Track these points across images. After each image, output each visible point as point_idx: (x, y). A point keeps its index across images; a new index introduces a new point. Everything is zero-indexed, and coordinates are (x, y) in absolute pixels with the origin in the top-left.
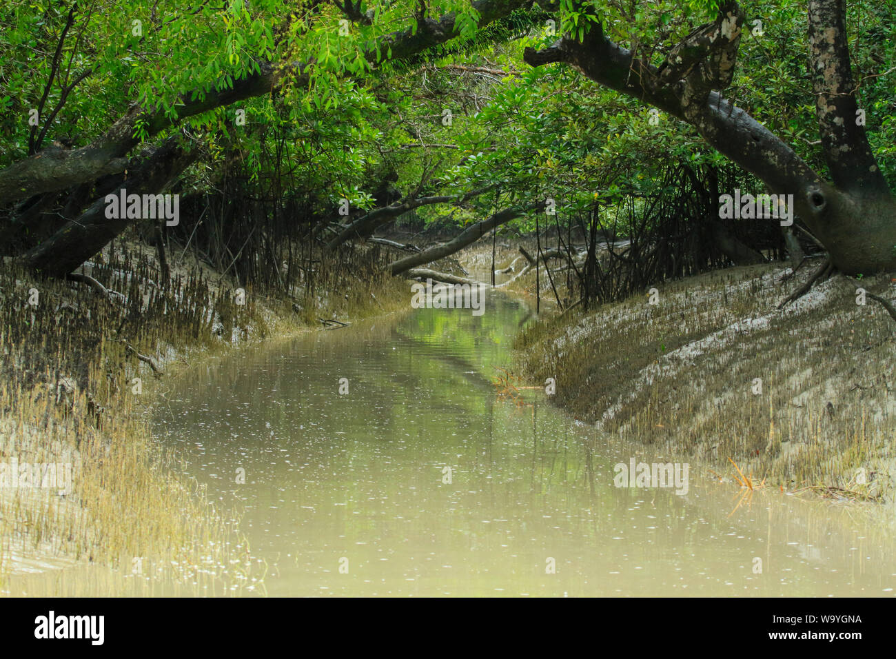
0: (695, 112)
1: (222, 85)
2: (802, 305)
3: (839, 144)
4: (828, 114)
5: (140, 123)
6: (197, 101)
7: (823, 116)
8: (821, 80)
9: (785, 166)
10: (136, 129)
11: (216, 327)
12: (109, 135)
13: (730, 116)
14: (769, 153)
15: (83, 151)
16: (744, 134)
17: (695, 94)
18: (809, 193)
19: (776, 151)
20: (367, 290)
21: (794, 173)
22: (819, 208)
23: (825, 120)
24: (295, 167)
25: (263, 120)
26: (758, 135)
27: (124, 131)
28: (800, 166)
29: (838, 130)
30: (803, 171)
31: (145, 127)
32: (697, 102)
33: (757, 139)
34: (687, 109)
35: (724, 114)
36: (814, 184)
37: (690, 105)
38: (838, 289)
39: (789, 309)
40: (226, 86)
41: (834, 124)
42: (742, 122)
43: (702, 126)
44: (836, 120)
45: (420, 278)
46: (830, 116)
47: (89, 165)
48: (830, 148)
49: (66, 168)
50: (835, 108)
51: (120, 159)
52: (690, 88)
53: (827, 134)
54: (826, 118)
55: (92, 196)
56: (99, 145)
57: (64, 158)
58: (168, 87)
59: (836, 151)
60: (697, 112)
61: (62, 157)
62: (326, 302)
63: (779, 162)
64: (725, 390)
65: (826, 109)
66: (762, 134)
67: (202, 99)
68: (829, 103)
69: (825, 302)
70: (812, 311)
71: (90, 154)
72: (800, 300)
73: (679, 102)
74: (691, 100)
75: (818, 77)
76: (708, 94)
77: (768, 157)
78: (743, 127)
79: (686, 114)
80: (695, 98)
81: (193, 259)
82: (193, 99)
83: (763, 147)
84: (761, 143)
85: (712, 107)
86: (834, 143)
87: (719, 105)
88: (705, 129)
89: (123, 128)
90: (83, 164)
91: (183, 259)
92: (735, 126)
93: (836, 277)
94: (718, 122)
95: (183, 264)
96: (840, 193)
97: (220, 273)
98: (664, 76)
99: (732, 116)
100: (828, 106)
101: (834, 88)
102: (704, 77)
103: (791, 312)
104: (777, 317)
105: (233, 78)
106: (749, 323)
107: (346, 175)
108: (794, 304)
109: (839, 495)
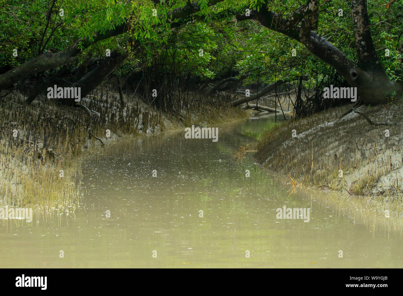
0: (304, 39)
1: (111, 28)
2: (348, 117)
3: (363, 52)
4: (359, 40)
5: (80, 43)
6: (102, 34)
7: (357, 41)
8: (356, 27)
9: (341, 61)
10: (79, 45)
11: (140, 127)
12: (69, 48)
13: (319, 41)
14: (335, 56)
15: (59, 54)
16: (325, 48)
17: (304, 32)
18: (351, 72)
19: (338, 55)
20: (218, 113)
21: (345, 64)
22: (355, 78)
23: (358, 43)
24: (182, 60)
25: (153, 41)
26: (330, 48)
27: (75, 46)
28: (347, 61)
29: (363, 47)
30: (349, 63)
31: (83, 44)
32: (305, 35)
33: (330, 50)
34: (301, 38)
35: (317, 40)
36: (353, 68)
37: (302, 37)
38: (363, 111)
39: (343, 119)
40: (112, 29)
41: (361, 44)
42: (324, 43)
43: (308, 45)
44: (362, 43)
45: (254, 108)
46: (360, 41)
47: (61, 60)
48: (360, 54)
49: (52, 61)
50: (362, 38)
51: (73, 57)
52: (302, 30)
53: (359, 48)
54: (358, 42)
55: (86, 72)
56: (65, 52)
57: (51, 57)
58: (90, 29)
59: (362, 55)
60: (305, 39)
61: (50, 56)
62: (197, 117)
63: (339, 60)
64: (306, 150)
65: (358, 38)
66: (332, 48)
67: (104, 33)
68: (359, 36)
69: (357, 116)
70: (351, 120)
71: (62, 55)
72: (348, 115)
73: (298, 35)
74: (303, 34)
75: (355, 26)
76: (310, 32)
77: (334, 57)
78: (324, 45)
79: (301, 40)
80: (304, 34)
81: (137, 99)
82: (101, 33)
83: (332, 54)
84: (331, 52)
85: (312, 37)
86: (362, 52)
87: (315, 37)
88: (309, 46)
89: (74, 45)
90: (58, 59)
91: (132, 99)
92: (321, 45)
93: (362, 106)
94: (314, 43)
95: (133, 101)
96: (364, 72)
97: (148, 105)
98: (287, 25)
99: (320, 41)
100: (359, 37)
101: (361, 30)
102: (306, 26)
103: (344, 120)
104: (338, 122)
105: (115, 25)
106: (326, 124)
107: (202, 64)
108: (345, 117)
109: (326, 188)
